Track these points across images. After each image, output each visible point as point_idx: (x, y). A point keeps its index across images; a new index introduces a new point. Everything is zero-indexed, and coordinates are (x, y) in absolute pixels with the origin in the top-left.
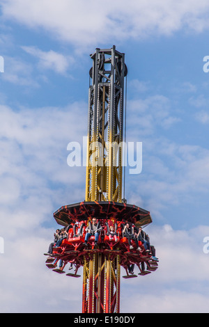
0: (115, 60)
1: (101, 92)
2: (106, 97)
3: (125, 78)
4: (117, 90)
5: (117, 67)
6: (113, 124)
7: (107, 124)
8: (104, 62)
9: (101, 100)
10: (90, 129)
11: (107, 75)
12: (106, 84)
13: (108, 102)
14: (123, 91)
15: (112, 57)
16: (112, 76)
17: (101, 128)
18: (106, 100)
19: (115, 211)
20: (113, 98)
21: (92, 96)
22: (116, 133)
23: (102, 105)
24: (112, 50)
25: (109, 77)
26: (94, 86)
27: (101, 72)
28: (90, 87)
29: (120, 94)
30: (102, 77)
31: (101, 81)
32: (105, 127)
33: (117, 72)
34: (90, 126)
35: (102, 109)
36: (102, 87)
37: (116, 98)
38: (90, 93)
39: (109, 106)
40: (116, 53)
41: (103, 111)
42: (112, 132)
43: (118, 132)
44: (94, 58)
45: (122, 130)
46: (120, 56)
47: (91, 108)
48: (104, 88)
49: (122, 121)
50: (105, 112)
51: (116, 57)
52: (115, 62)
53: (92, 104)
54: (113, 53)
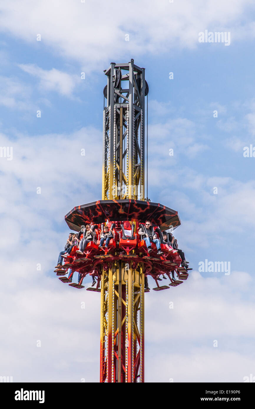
0: (134, 76)
1: (118, 115)
2: (124, 120)
3: (146, 97)
4: (136, 112)
5: (136, 84)
6: (132, 152)
7: (125, 152)
8: (121, 79)
9: (118, 125)
10: (106, 158)
11: (125, 95)
12: (124, 105)
13: (126, 126)
14: (144, 113)
15: (130, 73)
16: (130, 95)
17: (118, 157)
18: (124, 124)
19: (137, 211)
20: (132, 121)
21: (107, 120)
22: (136, 163)
23: (119, 130)
24: (130, 65)
25: (127, 96)
26: (110, 108)
27: (117, 91)
28: (105, 109)
29: (140, 116)
30: (118, 97)
31: (117, 102)
32: (123, 156)
33: (136, 90)
34: (106, 155)
35: (119, 135)
36: (119, 109)
37: (136, 122)
38: (104, 116)
39: (128, 131)
40: (135, 68)
41: (120, 137)
42: (132, 162)
43: (139, 161)
44: (108, 74)
45: (143, 159)
46: (139, 72)
47: (106, 134)
48: (121, 109)
49: (143, 149)
50: (124, 137)
51: (135, 73)
52: (133, 78)
53: (107, 128)
54: (131, 68)
